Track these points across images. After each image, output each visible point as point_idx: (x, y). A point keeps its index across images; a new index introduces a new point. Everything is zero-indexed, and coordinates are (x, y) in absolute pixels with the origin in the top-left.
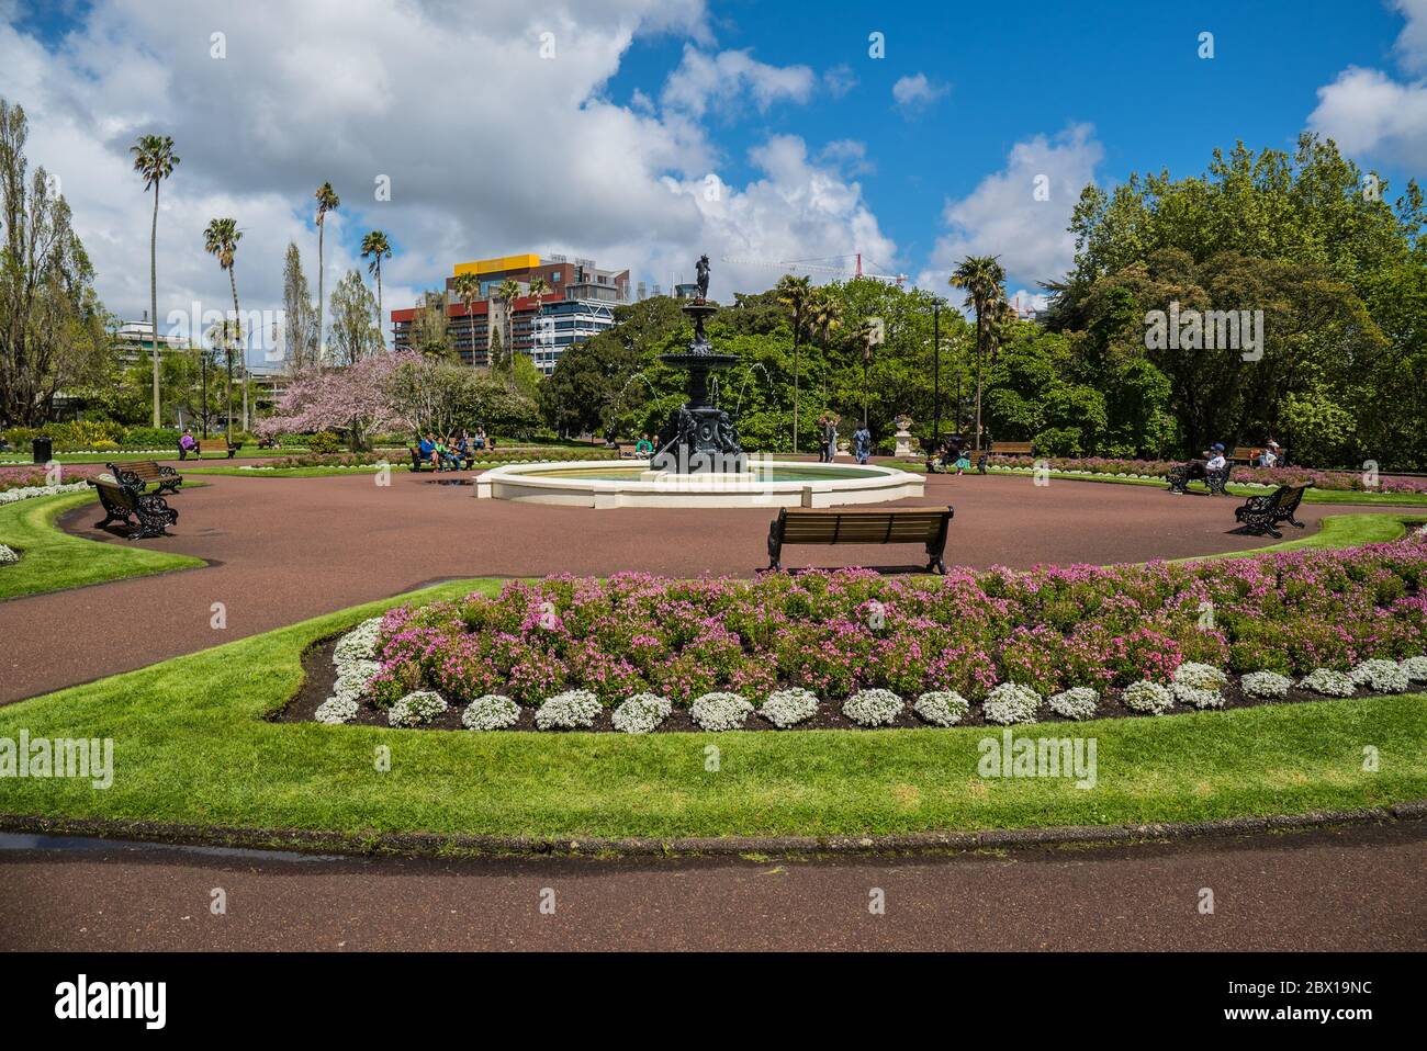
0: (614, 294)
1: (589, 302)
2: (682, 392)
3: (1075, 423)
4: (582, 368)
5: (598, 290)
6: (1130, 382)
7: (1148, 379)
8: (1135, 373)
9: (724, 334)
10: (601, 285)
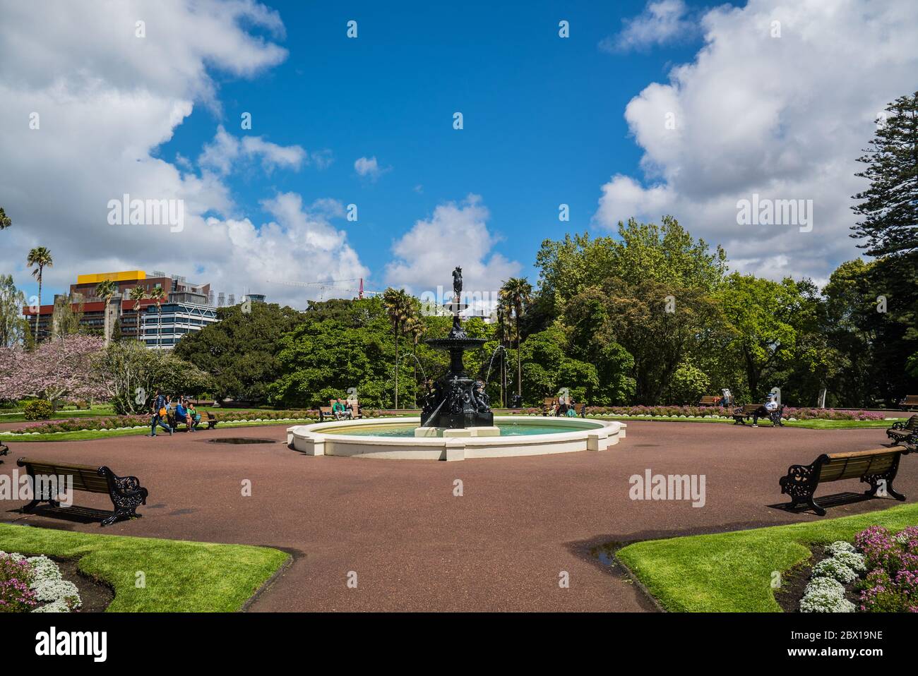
0: (203, 299)
1: (186, 304)
2: (314, 367)
3: (583, 384)
4: (196, 350)
5: (193, 297)
6: (613, 358)
7: (623, 355)
8: (615, 352)
9: (340, 327)
10: (194, 293)
